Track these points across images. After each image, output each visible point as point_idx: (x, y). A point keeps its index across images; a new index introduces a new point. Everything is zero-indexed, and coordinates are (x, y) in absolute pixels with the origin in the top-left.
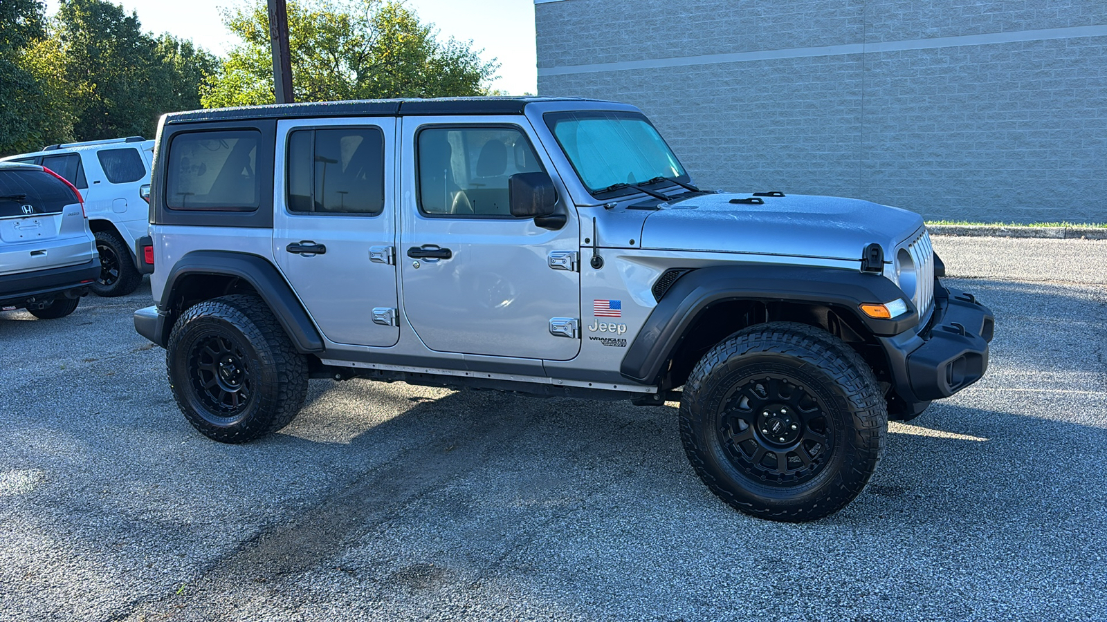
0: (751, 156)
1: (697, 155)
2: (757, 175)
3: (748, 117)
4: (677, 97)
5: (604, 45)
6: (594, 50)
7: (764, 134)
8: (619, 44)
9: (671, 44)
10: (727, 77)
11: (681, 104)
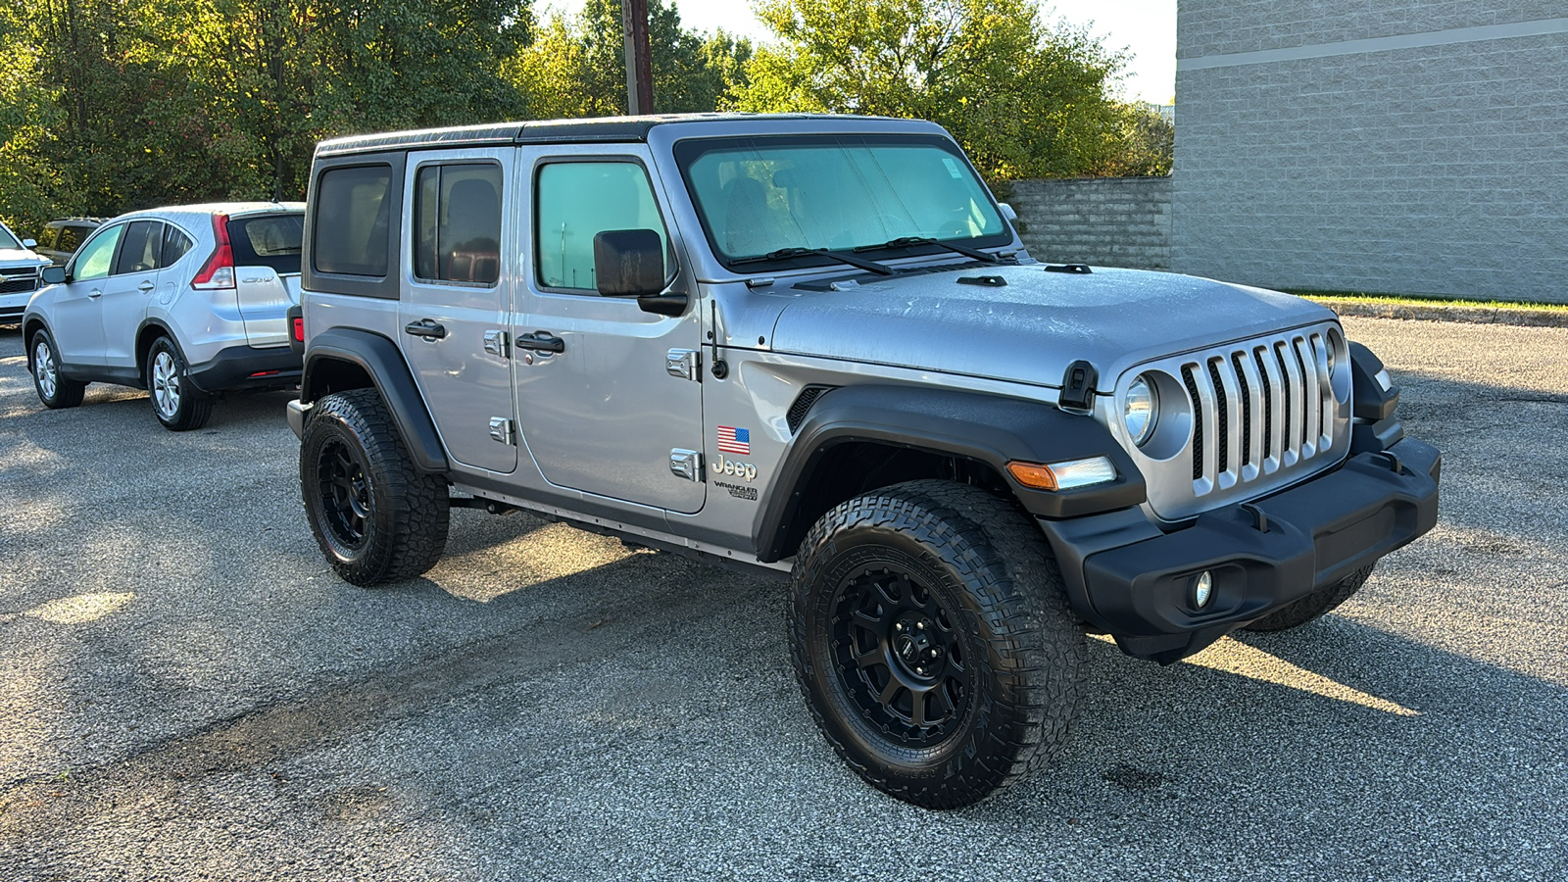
0: (1519, 194)
1: (1425, 191)
2: (1528, 226)
3: (1518, 130)
4: (1397, 98)
5: (1282, 19)
6: (1266, 28)
7: (1544, 158)
8: (1306, 17)
9: (1392, 14)
10: (1484, 65)
11: (1402, 110)
